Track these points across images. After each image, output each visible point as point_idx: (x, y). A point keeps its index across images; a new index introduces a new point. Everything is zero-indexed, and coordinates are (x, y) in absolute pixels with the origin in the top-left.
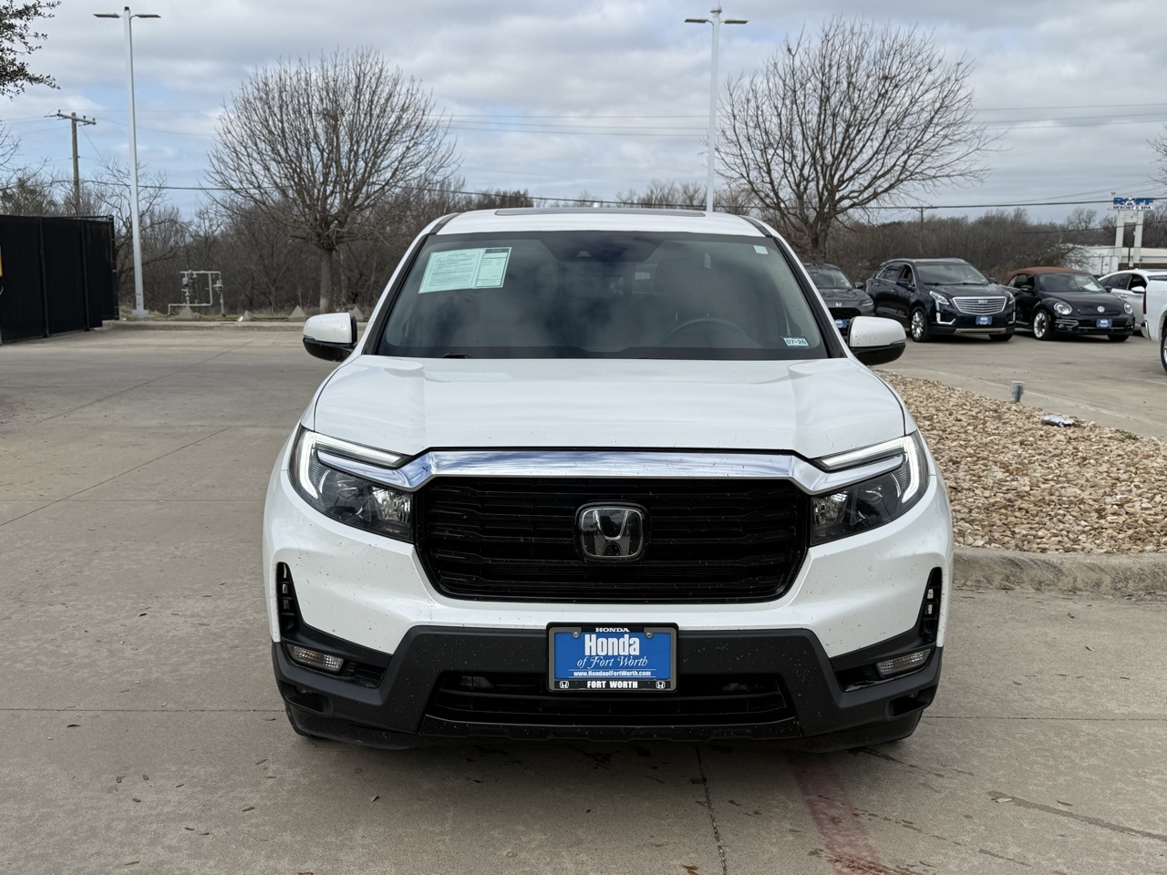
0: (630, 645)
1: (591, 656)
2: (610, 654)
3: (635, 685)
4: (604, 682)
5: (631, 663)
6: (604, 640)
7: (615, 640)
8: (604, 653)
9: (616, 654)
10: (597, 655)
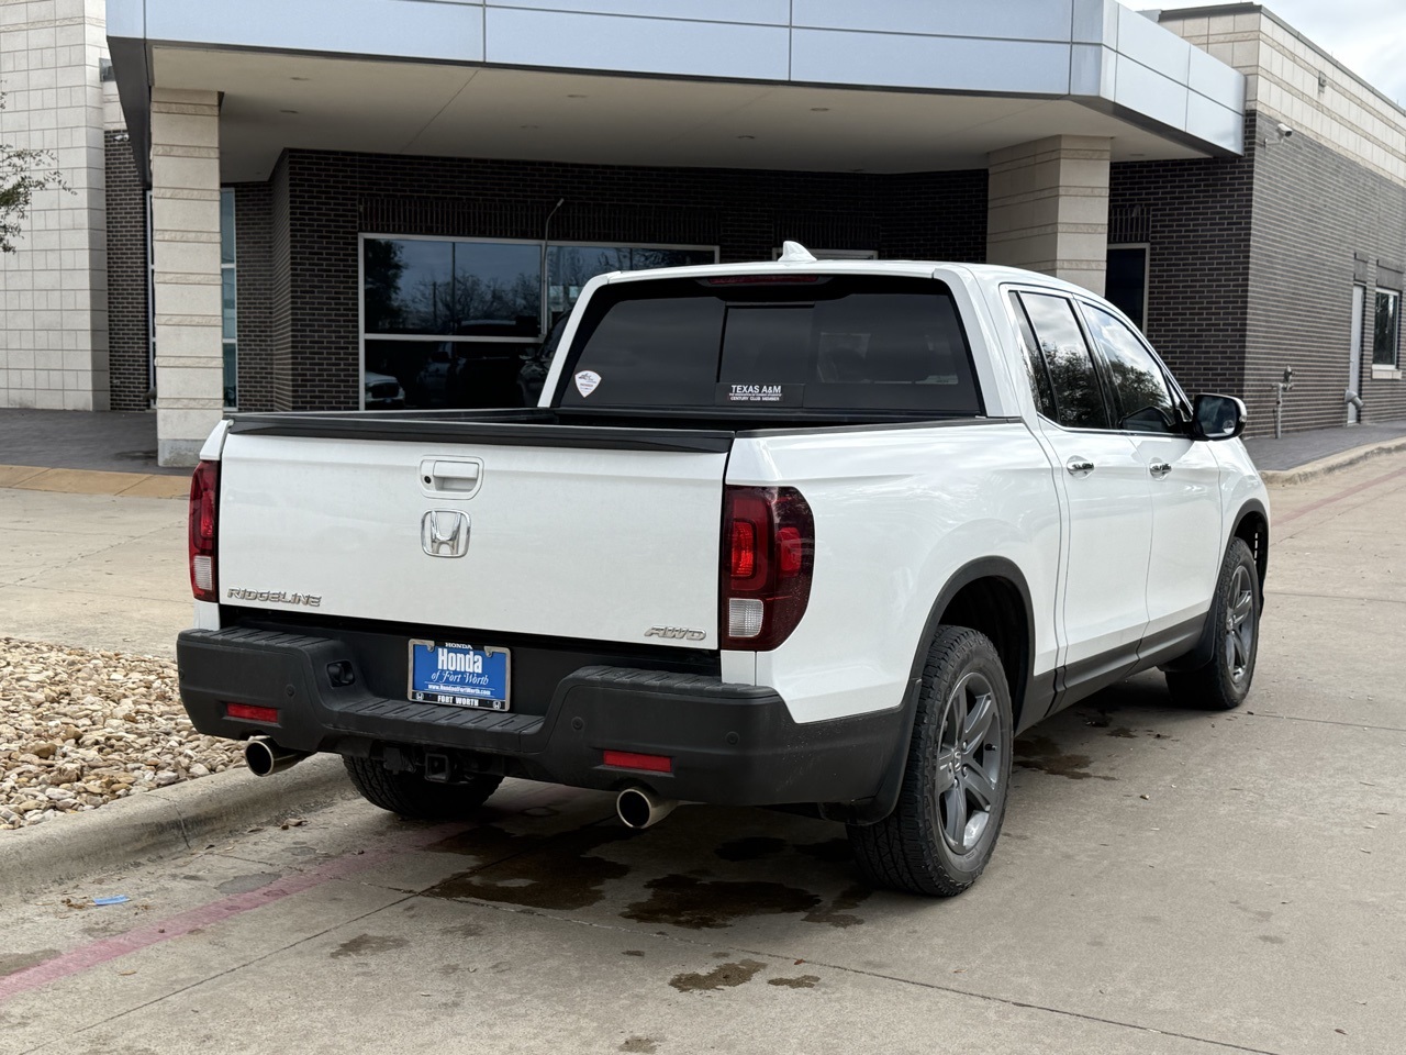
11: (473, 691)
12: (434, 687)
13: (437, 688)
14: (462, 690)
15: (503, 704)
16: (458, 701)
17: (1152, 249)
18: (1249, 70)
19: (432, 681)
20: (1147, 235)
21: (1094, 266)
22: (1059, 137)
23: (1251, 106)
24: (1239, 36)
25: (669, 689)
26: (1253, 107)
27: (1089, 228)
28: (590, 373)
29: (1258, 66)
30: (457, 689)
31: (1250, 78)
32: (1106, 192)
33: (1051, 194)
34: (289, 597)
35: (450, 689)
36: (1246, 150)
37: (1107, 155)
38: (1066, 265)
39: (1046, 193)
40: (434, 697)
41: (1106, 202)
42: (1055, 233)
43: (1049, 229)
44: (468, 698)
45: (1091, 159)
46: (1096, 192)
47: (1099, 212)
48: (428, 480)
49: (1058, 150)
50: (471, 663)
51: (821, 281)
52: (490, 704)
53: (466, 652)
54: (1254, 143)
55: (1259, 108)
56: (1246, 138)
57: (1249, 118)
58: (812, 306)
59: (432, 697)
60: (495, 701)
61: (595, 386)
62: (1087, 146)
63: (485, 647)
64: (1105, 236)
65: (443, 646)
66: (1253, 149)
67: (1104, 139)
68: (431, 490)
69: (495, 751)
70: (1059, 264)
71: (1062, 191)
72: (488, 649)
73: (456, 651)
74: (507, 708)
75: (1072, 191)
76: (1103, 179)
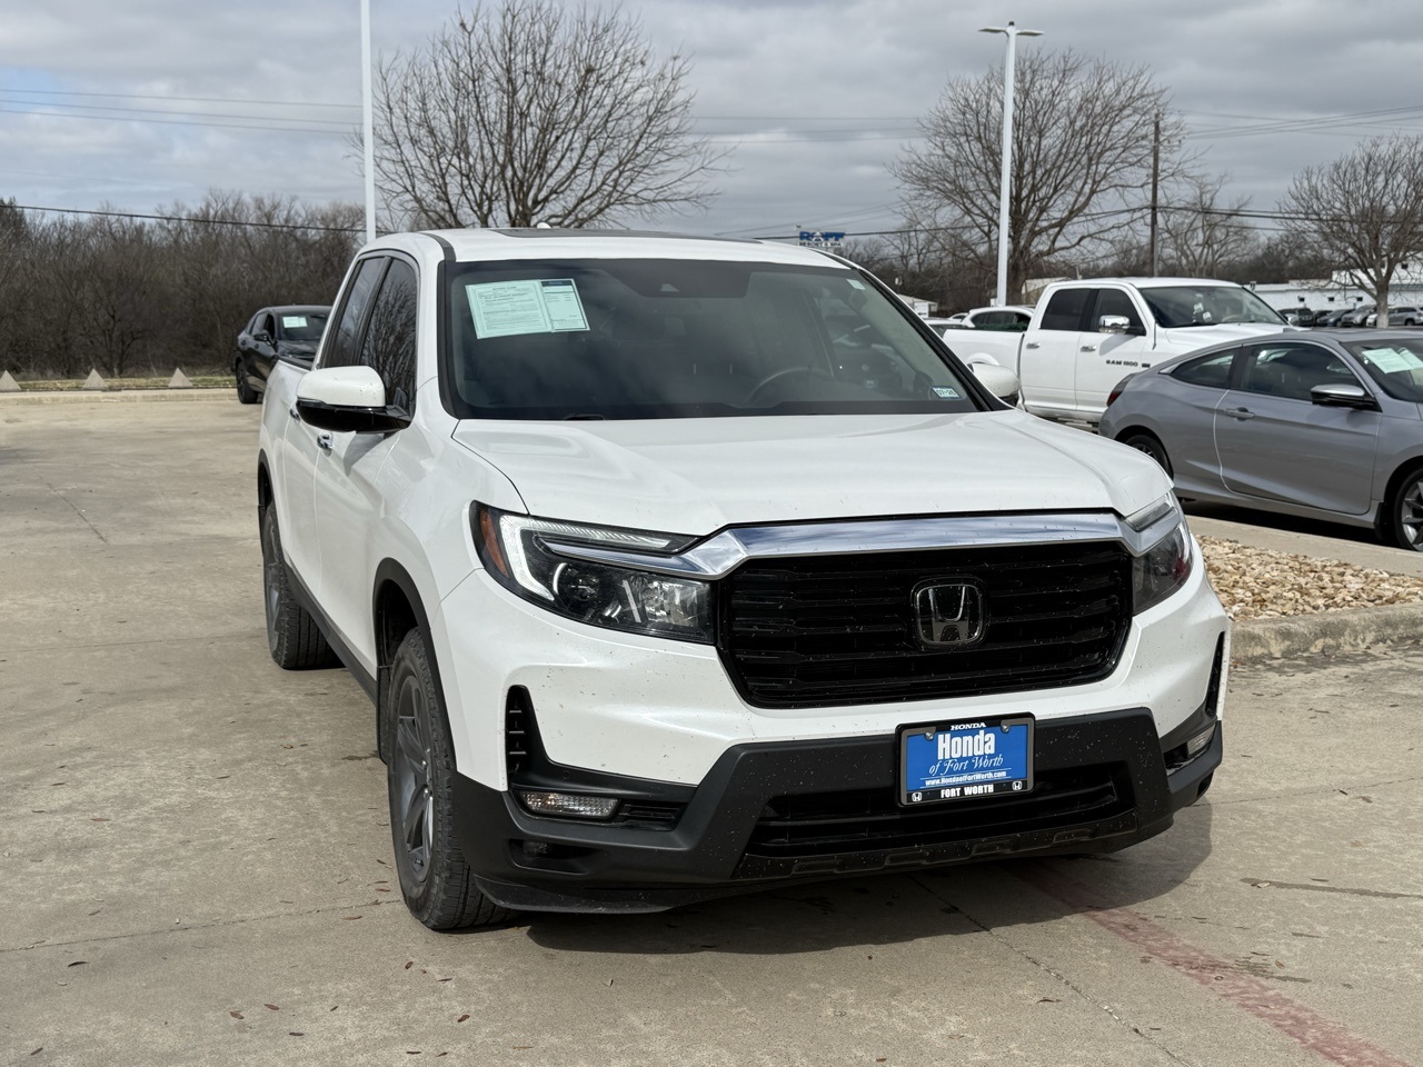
0: (985, 743)
1: (944, 760)
2: (965, 755)
3: (991, 788)
4: (958, 789)
5: (986, 763)
6: (958, 739)
7: (970, 737)
8: (958, 755)
9: (970, 755)
10: (951, 758)
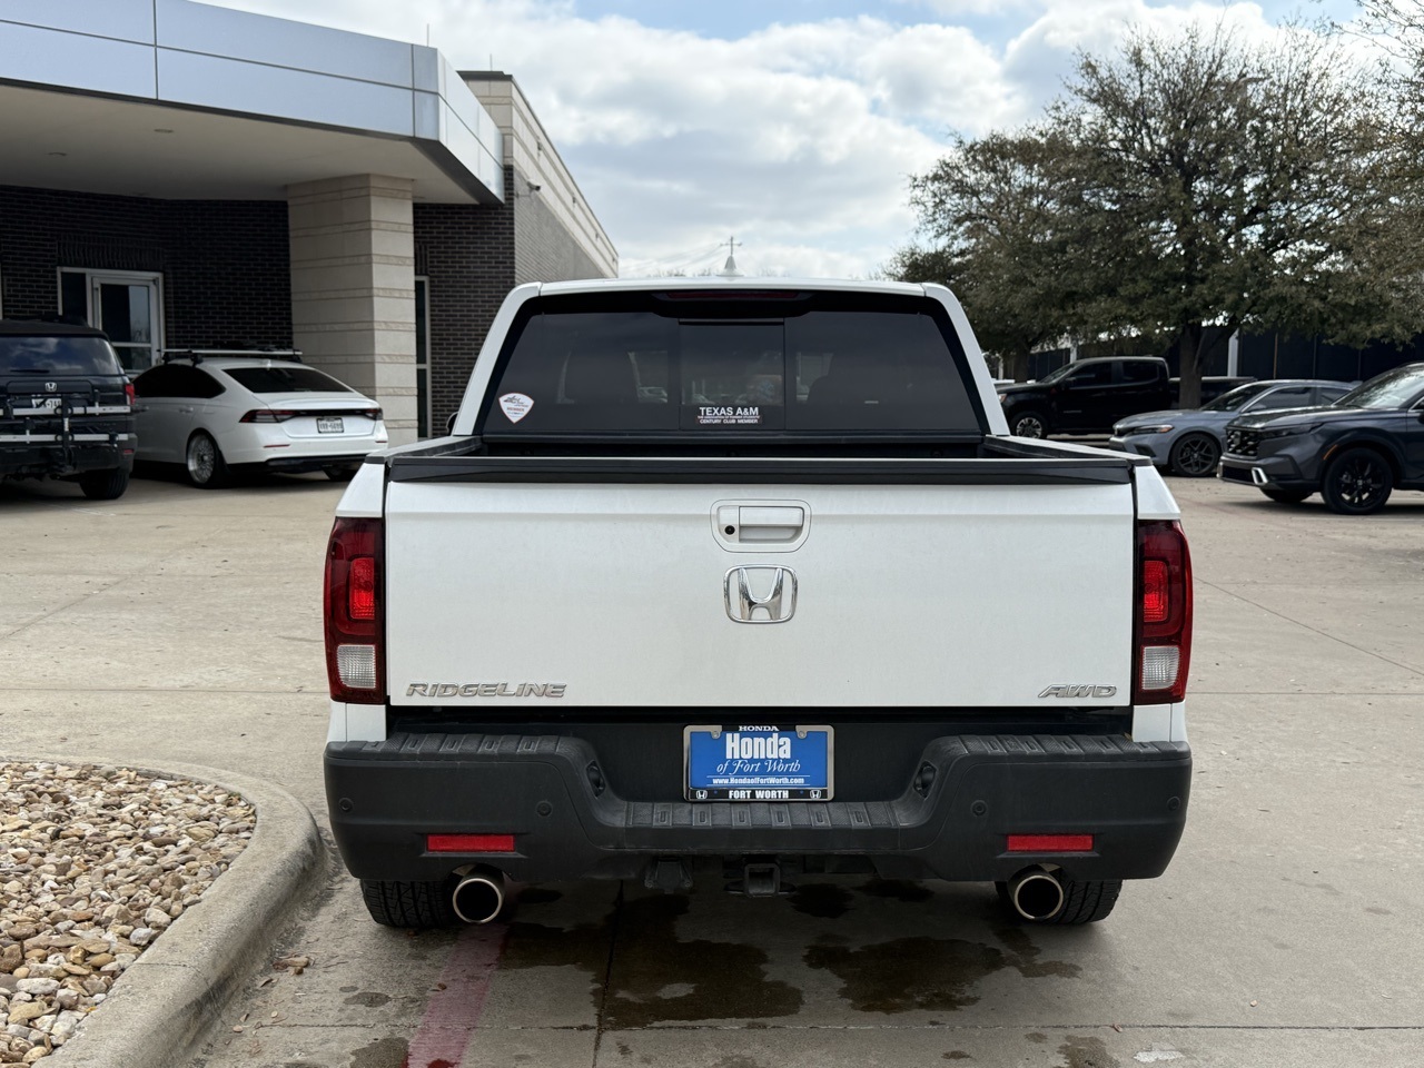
11: (778, 781)
12: (721, 781)
13: (726, 781)
14: (762, 781)
15: (824, 793)
16: (759, 795)
17: (431, 282)
18: (506, 131)
19: (718, 774)
20: (426, 270)
21: (405, 294)
22: (367, 176)
23: (509, 162)
24: (496, 100)
25: (1099, 757)
26: (510, 163)
27: (400, 260)
28: (518, 396)
29: (511, 127)
30: (757, 780)
31: (507, 137)
32: (411, 229)
33: (365, 226)
34: (512, 689)
35: (744, 781)
36: (506, 199)
37: (409, 195)
38: (381, 293)
39: (357, 226)
40: (723, 792)
41: (411, 237)
42: (370, 263)
43: (363, 259)
44: (773, 789)
45: (396, 198)
46: (403, 228)
47: (405, 246)
48: (730, 530)
49: (368, 187)
50: (776, 746)
51: (800, 297)
52: (807, 794)
53: (767, 735)
54: (512, 194)
55: (515, 164)
56: (506, 189)
57: (508, 172)
58: (783, 324)
59: (719, 795)
60: (813, 789)
61: (527, 410)
62: (394, 187)
63: (798, 728)
64: (412, 269)
65: (737, 730)
66: (512, 199)
67: (406, 180)
68: (733, 543)
69: (861, 852)
70: (375, 292)
71: (374, 225)
72: (802, 730)
73: (752, 735)
74: (831, 796)
75: (383, 226)
76: (407, 217)
